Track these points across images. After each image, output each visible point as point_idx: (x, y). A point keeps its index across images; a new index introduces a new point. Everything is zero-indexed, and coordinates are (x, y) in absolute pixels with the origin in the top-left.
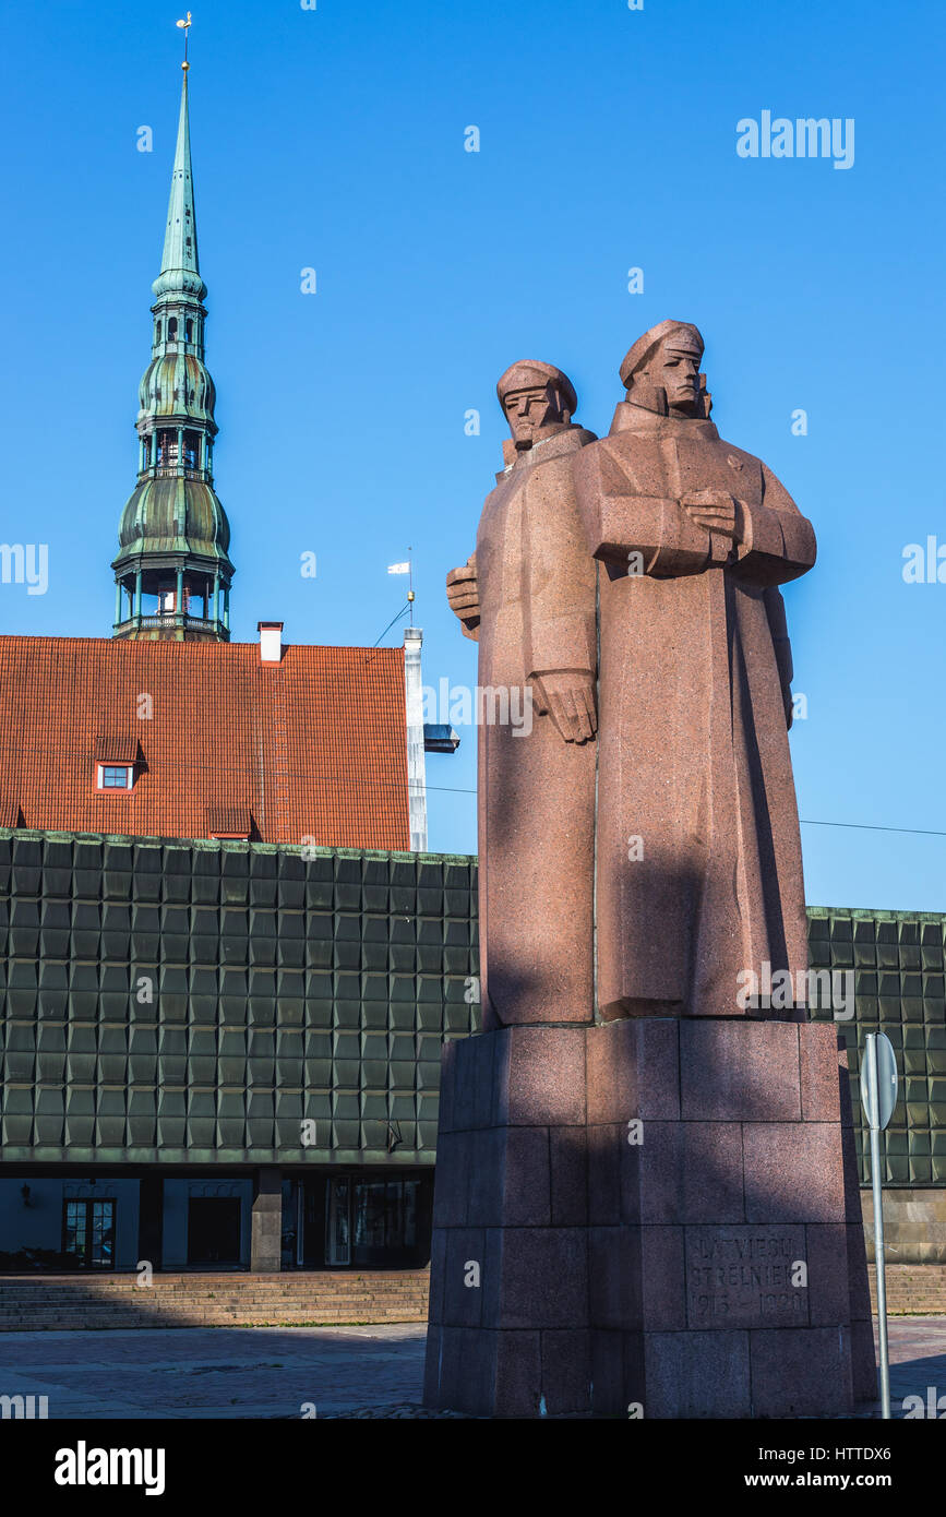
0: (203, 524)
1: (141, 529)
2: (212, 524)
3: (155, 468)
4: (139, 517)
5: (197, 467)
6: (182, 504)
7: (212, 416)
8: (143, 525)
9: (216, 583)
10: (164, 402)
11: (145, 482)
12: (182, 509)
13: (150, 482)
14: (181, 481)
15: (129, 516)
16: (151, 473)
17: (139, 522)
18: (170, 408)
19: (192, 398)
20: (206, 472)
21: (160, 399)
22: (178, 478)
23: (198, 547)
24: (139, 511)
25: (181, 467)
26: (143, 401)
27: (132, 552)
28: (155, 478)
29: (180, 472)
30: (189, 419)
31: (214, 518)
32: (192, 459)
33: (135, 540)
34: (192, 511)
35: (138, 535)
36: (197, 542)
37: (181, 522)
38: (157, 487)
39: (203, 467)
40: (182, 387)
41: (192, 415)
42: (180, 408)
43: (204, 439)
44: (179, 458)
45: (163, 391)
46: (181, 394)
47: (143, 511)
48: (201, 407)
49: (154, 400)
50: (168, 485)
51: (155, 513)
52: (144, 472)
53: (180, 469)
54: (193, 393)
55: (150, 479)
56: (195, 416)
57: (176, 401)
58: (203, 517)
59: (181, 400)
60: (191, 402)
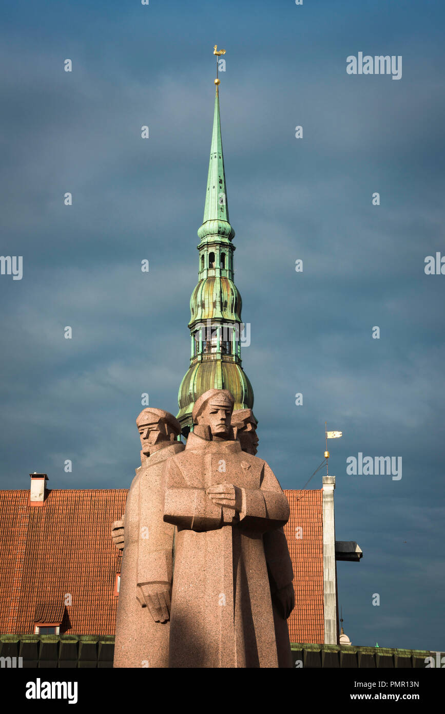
0: (235, 390)
1: (192, 396)
2: (240, 392)
3: (202, 354)
4: (191, 388)
5: (230, 354)
6: (220, 378)
7: (240, 317)
8: (194, 394)
10: (207, 309)
11: (195, 365)
12: (220, 382)
13: (198, 364)
14: (219, 363)
15: (185, 388)
16: (199, 358)
17: (192, 392)
18: (211, 314)
19: (226, 306)
20: (236, 356)
21: (204, 308)
22: (216, 360)
24: (191, 384)
25: (219, 353)
26: (193, 309)
27: (187, 412)
28: (201, 362)
29: (219, 357)
30: (223, 321)
31: (242, 386)
32: (227, 348)
33: (189, 404)
34: (227, 381)
35: (191, 401)
38: (203, 367)
39: (234, 353)
40: (218, 299)
41: (226, 318)
42: (218, 314)
44: (218, 346)
45: (206, 303)
46: (218, 304)
47: (194, 384)
48: (232, 312)
49: (200, 308)
50: (210, 366)
51: (202, 385)
52: (195, 357)
53: (218, 355)
54: (226, 303)
55: (199, 362)
56: (228, 318)
57: (215, 309)
58: (234, 387)
59: (218, 308)
60: (225, 309)
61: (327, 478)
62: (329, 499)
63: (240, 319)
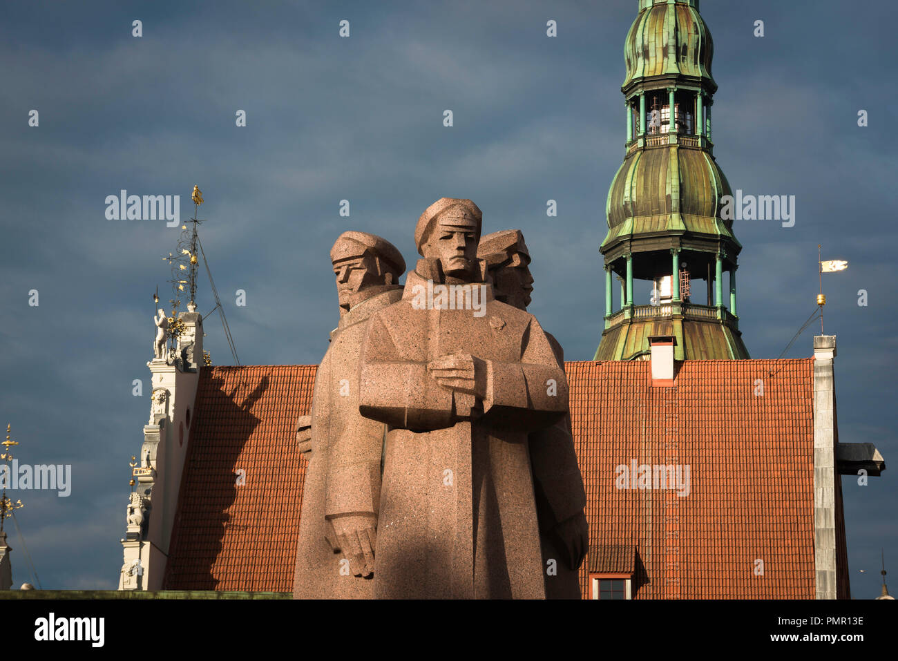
0: (701, 198)
1: (630, 207)
2: (710, 200)
3: (645, 136)
4: (627, 193)
5: (693, 134)
6: (675, 176)
7: (709, 72)
8: (633, 203)
9: (718, 264)
10: (652, 60)
11: (633, 154)
12: (675, 182)
13: (639, 153)
14: (674, 150)
15: (617, 194)
16: (640, 143)
17: (628, 199)
18: (659, 67)
19: (684, 53)
20: (703, 137)
21: (648, 58)
22: (669, 146)
23: (696, 224)
24: (627, 187)
25: (674, 133)
26: (629, 61)
27: (620, 234)
28: (644, 149)
29: (673, 140)
30: (680, 78)
31: (713, 190)
32: (688, 124)
33: (624, 220)
34: (687, 180)
35: (627, 215)
36: (694, 218)
37: (675, 197)
38: (647, 158)
39: (699, 132)
40: (671, 42)
41: (685, 73)
42: (671, 68)
43: (699, 100)
44: (672, 122)
46: (672, 50)
47: (631, 188)
48: (696, 63)
49: (641, 59)
50: (659, 155)
51: (645, 189)
52: (634, 141)
53: (672, 136)
55: (640, 149)
56: (688, 74)
57: (666, 60)
58: (700, 190)
59: (672, 57)
60: (683, 58)
61: (821, 340)
62: (824, 374)
63: (710, 74)
